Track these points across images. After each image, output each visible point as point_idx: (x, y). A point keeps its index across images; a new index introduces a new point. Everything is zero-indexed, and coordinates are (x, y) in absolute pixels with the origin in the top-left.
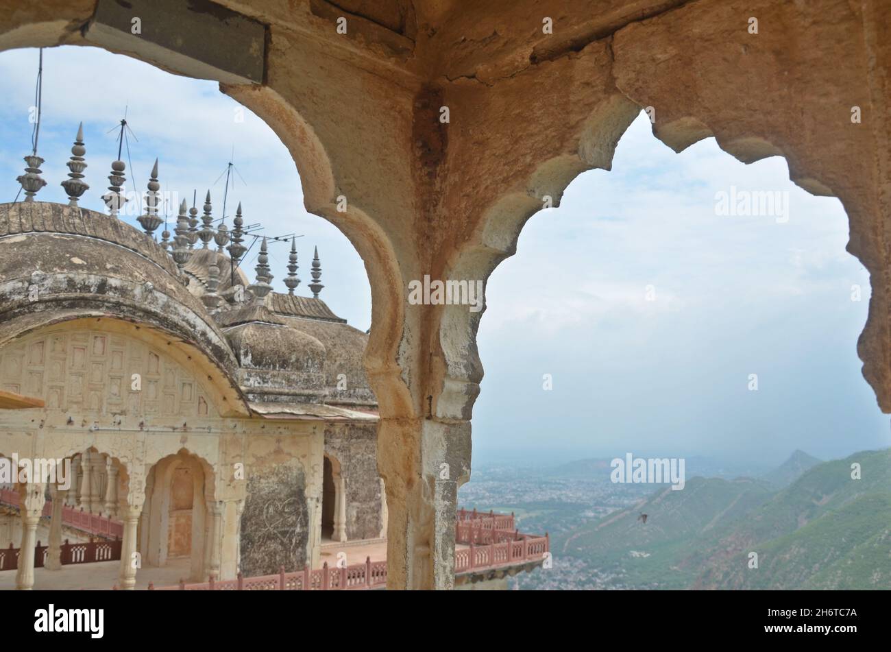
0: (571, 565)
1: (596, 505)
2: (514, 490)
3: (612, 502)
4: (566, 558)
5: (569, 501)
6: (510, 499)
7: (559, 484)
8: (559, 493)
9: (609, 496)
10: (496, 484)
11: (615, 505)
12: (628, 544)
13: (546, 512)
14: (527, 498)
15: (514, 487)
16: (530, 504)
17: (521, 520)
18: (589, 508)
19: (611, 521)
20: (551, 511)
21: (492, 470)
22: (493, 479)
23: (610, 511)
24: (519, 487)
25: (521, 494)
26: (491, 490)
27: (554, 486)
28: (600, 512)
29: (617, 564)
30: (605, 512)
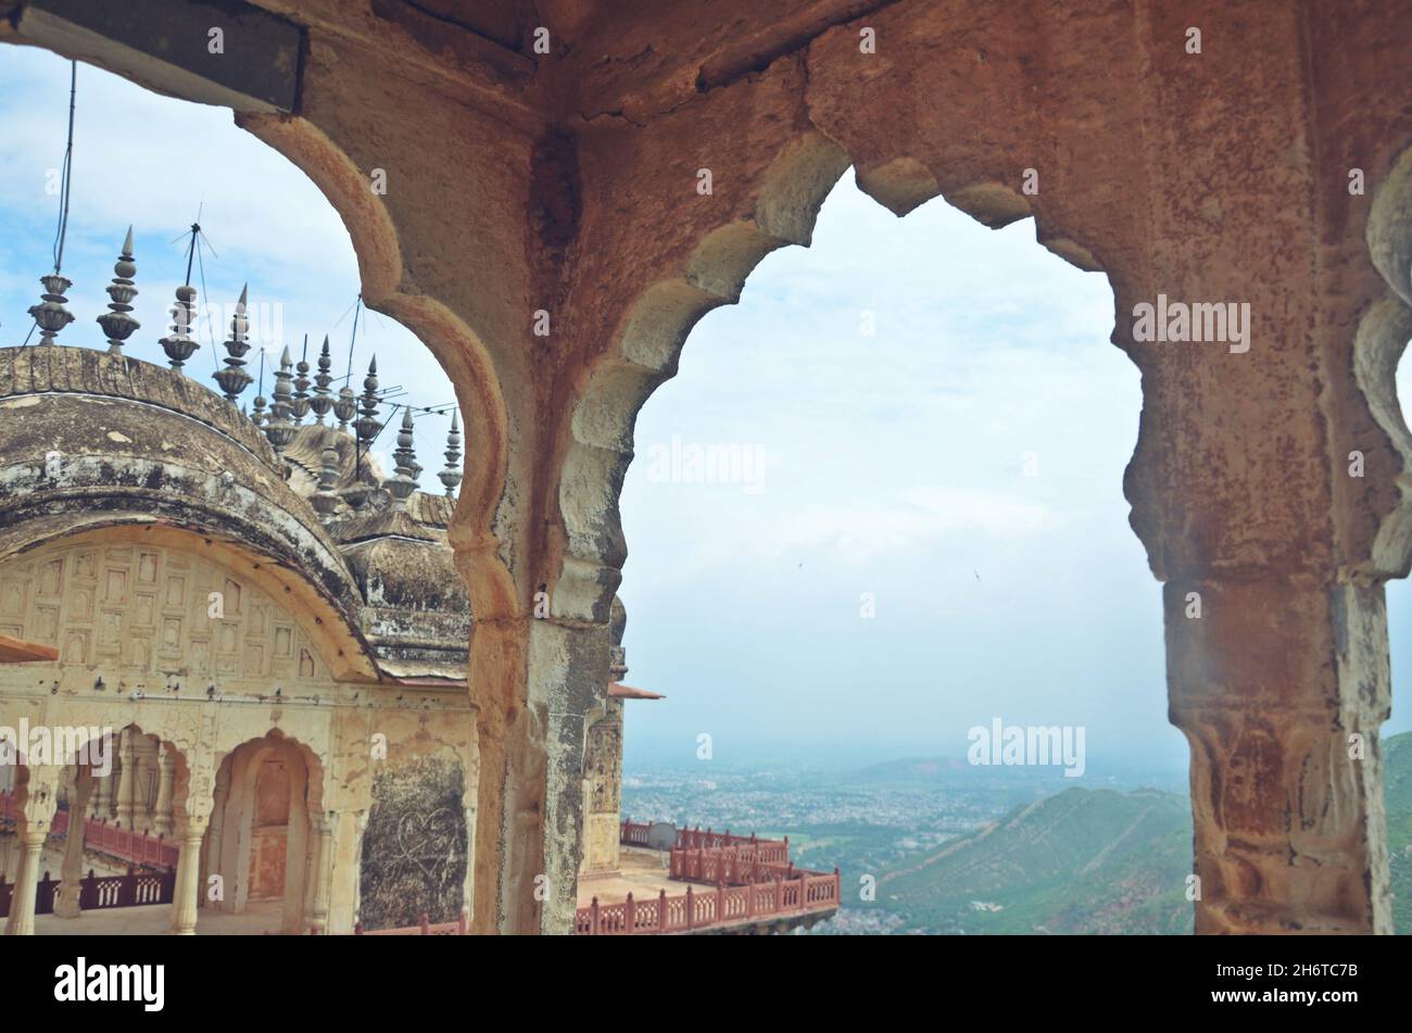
0: (881, 922)
1: (919, 829)
2: (795, 806)
3: (944, 825)
4: (873, 912)
5: (878, 823)
6: (788, 819)
7: (863, 796)
8: (862, 810)
9: (940, 816)
10: (766, 795)
11: (948, 831)
12: (968, 891)
13: (843, 840)
14: (814, 818)
15: (794, 801)
16: (818, 827)
17: (804, 852)
18: (908, 833)
19: (941, 855)
20: (849, 838)
21: (760, 774)
22: (761, 788)
23: (941, 838)
24: (801, 801)
25: (804, 811)
26: (759, 805)
27: (855, 800)
28: (925, 841)
29: (952, 921)
30: (933, 840)
